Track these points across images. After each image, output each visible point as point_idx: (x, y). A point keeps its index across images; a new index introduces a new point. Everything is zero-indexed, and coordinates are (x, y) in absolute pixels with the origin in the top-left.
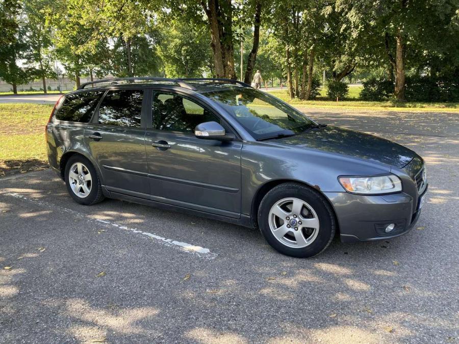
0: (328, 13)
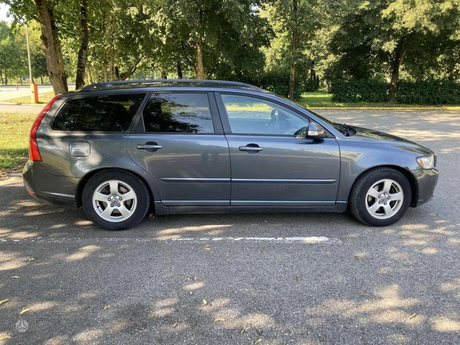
0: (135, 14)
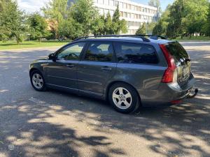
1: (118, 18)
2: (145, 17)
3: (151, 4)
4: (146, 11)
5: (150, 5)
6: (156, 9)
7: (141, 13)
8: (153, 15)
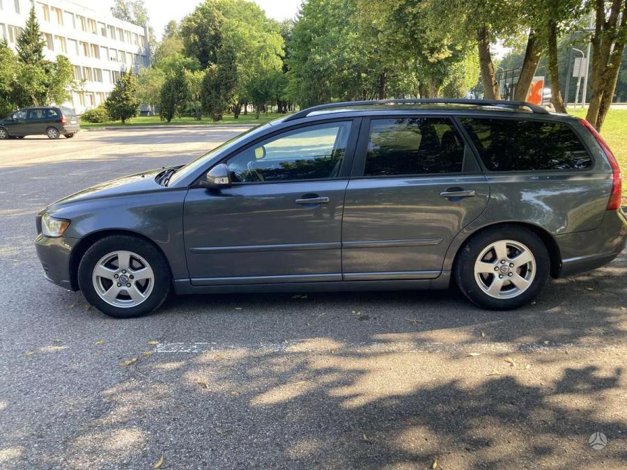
1: (37, 50)
2: (112, 54)
3: (122, 14)
4: (113, 36)
5: (118, 16)
6: (140, 31)
7: (98, 39)
8: (135, 50)
